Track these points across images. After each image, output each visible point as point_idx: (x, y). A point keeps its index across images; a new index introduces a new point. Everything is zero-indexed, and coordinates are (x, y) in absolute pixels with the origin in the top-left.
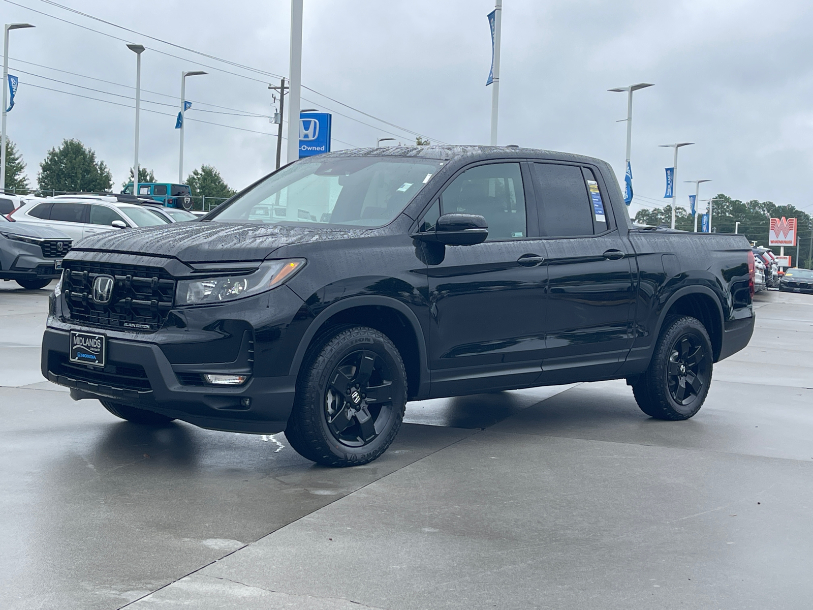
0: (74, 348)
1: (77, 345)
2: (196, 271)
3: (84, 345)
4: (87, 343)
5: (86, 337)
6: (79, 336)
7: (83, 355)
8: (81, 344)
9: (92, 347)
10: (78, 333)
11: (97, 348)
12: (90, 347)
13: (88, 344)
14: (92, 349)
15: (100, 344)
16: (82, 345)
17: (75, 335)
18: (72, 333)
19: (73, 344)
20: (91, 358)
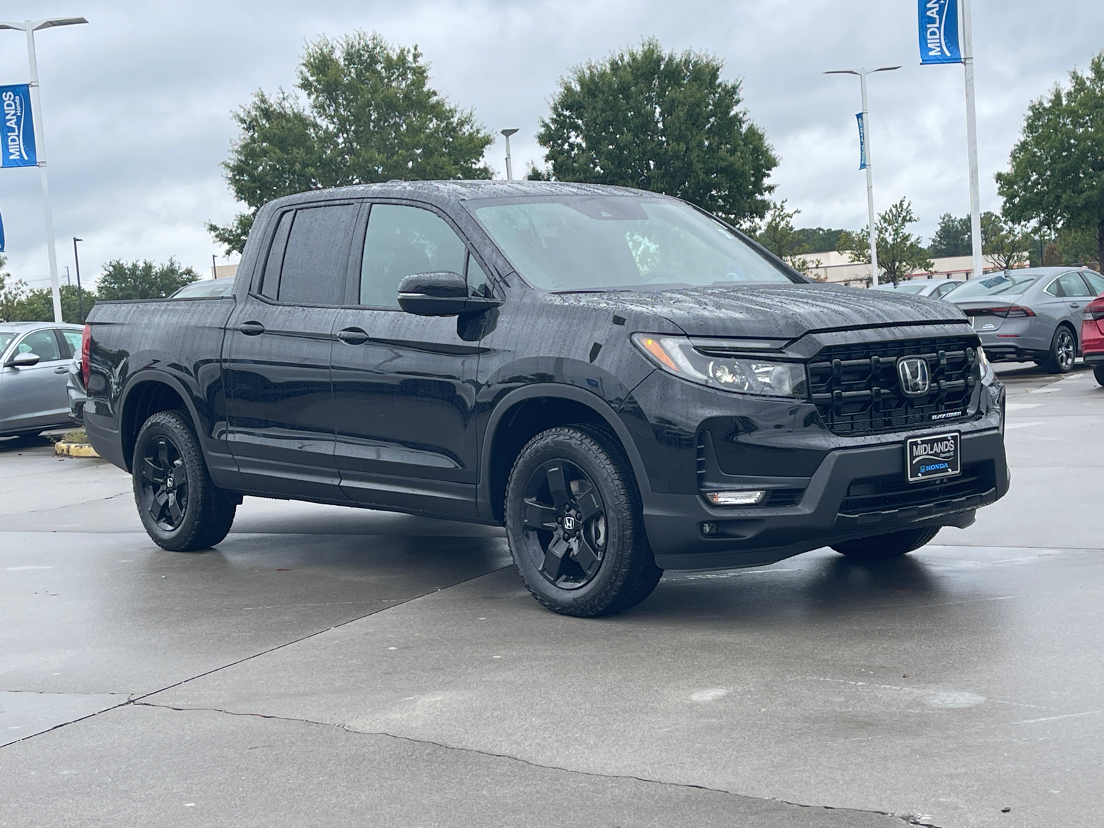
0: (914, 462)
1: (918, 456)
3: (930, 453)
4: (934, 450)
5: (932, 442)
6: (923, 442)
7: (929, 468)
8: (926, 453)
9: (942, 453)
10: (919, 440)
11: (949, 451)
12: (939, 453)
13: (937, 450)
14: (943, 455)
15: (953, 446)
16: (928, 454)
17: (916, 444)
18: (910, 442)
19: (913, 458)
20: (941, 467)
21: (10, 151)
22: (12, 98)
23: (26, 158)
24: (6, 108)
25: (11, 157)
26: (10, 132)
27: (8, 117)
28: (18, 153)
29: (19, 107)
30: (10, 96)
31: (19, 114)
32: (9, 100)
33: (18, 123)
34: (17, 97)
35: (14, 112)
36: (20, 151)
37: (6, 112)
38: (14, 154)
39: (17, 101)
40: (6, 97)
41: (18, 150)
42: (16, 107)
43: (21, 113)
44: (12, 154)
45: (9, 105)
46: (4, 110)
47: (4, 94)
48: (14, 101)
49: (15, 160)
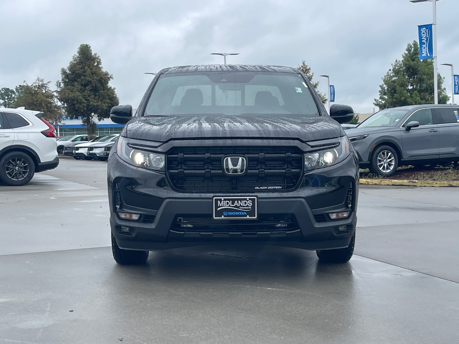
0: (218, 209)
1: (222, 206)
2: (312, 147)
3: (232, 205)
4: (235, 204)
5: (233, 200)
6: (226, 200)
7: (231, 213)
8: (228, 205)
9: (242, 206)
10: (222, 198)
11: (248, 206)
12: (240, 206)
13: (237, 204)
14: (242, 208)
15: (251, 203)
17: (221, 200)
18: (215, 199)
19: (217, 206)
20: (240, 214)
21: (423, 52)
22: (425, 30)
23: (429, 55)
24: (422, 34)
25: (423, 55)
26: (423, 44)
27: (423, 38)
28: (426, 53)
29: (427, 34)
30: (424, 29)
31: (427, 37)
32: (424, 31)
33: (427, 41)
34: (427, 30)
35: (426, 36)
36: (427, 53)
37: (422, 36)
38: (424, 54)
39: (427, 31)
40: (423, 30)
41: (426, 52)
42: (426, 34)
43: (428, 36)
44: (423, 54)
45: (424, 33)
46: (421, 35)
47: (422, 29)
48: (426, 31)
49: (424, 56)
